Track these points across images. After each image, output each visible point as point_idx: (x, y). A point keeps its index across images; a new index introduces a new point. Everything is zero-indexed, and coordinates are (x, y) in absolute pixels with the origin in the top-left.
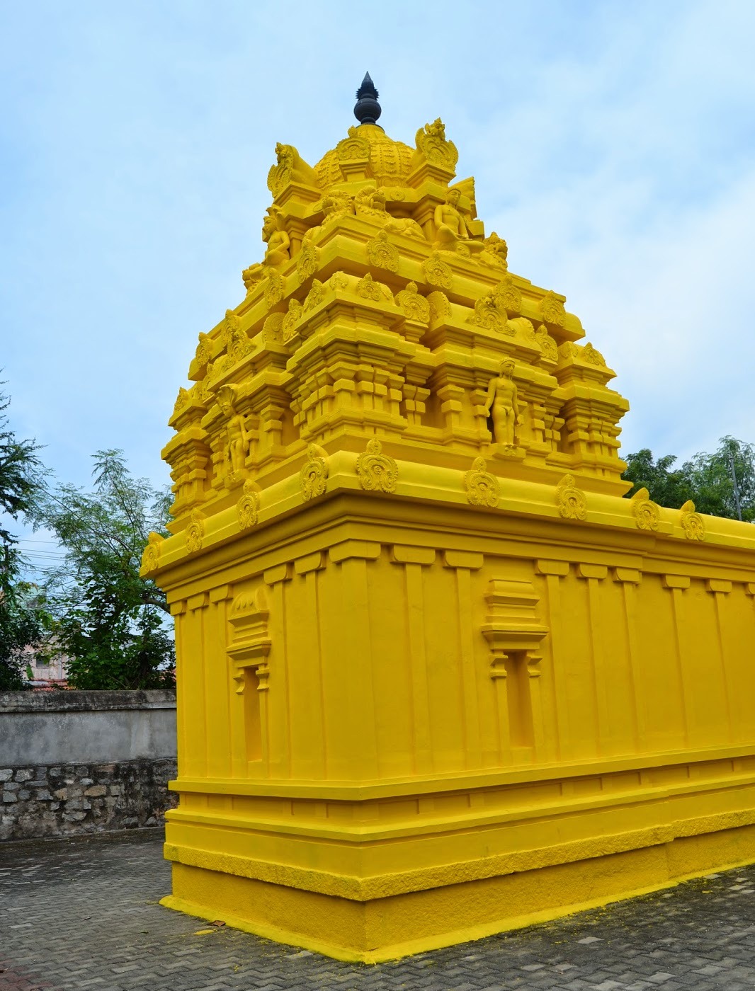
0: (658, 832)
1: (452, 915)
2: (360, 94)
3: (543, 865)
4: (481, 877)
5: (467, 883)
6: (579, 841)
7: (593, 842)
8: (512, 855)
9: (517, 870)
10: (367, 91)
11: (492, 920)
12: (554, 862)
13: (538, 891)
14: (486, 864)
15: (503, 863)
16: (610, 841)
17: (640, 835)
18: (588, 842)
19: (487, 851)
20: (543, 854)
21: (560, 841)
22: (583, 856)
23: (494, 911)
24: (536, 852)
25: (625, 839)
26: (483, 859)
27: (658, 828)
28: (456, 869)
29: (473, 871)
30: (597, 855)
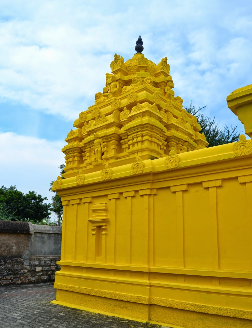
0: (140, 298)
1: (73, 300)
2: (137, 42)
3: (94, 295)
4: (77, 292)
5: (74, 292)
6: (108, 291)
7: (111, 293)
8: (86, 289)
9: (87, 293)
10: (140, 42)
11: (82, 305)
12: (98, 295)
13: (95, 303)
14: (79, 288)
15: (83, 290)
16: (118, 295)
17: (131, 296)
18: (109, 292)
19: (80, 285)
20: (94, 291)
21: (101, 289)
22: (107, 296)
23: (83, 303)
24: (93, 290)
25: (124, 296)
26: (78, 287)
27: (140, 297)
28: (72, 287)
29: (76, 289)
30: (112, 298)
